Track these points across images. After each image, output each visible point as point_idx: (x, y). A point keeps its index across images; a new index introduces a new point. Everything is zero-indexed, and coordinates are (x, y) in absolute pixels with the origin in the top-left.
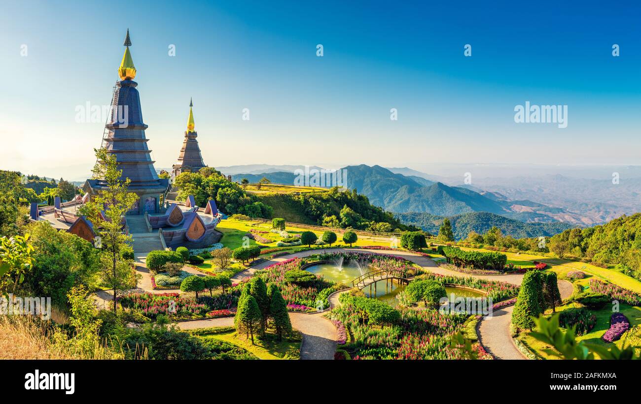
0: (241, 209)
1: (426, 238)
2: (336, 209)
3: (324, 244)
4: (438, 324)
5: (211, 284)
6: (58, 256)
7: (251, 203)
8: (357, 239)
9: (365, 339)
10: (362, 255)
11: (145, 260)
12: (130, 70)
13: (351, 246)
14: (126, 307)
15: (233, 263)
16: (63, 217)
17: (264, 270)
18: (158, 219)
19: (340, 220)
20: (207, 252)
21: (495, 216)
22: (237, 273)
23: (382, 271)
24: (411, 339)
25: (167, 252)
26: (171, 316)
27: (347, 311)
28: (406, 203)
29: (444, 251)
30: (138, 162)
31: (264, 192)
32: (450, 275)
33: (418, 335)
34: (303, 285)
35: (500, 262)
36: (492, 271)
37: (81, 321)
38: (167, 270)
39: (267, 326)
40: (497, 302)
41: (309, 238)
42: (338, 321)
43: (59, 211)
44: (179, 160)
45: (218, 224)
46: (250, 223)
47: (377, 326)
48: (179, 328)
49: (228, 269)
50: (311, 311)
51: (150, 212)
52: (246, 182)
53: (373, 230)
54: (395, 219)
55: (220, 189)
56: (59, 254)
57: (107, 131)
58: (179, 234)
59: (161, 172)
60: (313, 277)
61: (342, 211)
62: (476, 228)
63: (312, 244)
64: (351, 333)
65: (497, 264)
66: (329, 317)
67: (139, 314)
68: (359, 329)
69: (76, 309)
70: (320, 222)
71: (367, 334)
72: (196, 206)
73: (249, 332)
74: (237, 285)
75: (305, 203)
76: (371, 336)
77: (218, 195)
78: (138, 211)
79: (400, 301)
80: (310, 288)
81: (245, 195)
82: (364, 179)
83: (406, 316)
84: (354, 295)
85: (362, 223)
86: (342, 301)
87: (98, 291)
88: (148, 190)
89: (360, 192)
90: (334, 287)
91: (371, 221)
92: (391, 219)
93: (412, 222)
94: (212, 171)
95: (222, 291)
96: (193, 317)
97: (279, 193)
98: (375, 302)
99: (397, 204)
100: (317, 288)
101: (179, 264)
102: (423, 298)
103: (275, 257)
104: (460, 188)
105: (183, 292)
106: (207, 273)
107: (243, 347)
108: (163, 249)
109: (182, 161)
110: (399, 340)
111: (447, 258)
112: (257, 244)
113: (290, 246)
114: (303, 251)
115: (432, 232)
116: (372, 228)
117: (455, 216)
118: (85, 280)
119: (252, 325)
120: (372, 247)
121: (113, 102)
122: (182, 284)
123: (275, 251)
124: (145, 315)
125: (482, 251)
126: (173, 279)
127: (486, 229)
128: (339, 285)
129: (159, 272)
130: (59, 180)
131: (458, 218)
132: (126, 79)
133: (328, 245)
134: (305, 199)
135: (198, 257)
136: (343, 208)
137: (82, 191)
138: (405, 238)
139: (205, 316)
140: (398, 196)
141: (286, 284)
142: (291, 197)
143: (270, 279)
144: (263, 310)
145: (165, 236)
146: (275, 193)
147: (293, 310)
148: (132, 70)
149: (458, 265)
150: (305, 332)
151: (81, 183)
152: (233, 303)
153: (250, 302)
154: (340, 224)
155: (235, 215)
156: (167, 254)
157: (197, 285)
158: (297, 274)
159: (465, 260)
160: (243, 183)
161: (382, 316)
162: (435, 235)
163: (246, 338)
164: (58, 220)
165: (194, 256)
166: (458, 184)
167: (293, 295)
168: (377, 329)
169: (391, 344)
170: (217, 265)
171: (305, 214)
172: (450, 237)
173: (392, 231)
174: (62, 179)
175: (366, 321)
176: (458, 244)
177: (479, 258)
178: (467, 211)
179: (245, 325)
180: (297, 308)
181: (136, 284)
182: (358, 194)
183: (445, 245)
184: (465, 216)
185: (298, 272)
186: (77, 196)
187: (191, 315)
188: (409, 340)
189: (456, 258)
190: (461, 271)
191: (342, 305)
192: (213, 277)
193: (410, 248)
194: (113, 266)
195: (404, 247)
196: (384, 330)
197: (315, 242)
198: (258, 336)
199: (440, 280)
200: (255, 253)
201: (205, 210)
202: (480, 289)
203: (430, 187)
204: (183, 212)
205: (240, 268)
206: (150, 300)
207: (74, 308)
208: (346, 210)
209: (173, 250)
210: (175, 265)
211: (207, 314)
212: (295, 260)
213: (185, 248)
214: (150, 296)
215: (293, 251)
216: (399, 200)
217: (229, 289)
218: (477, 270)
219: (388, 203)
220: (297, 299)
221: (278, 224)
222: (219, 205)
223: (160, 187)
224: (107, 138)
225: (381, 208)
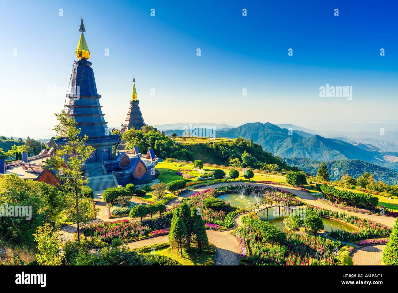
0: (172, 154)
1: (307, 177)
2: (239, 153)
3: (230, 179)
4: (316, 248)
5: (151, 210)
6: (26, 202)
7: (179, 149)
8: (254, 176)
9: (260, 254)
10: (257, 187)
11: (102, 196)
12: (85, 52)
13: (249, 180)
14: (88, 236)
15: (167, 193)
16: (30, 169)
17: (189, 198)
18: (111, 164)
19: (241, 161)
20: (148, 186)
21: (367, 164)
22: (170, 201)
23: (272, 200)
24: (294, 258)
25: (118, 189)
26: (123, 239)
27: (247, 230)
28: (291, 150)
29: (321, 188)
30: (94, 123)
31: (187, 142)
32: (326, 209)
33: (299, 256)
34: (216, 209)
35: (372, 203)
36: (364, 210)
37: (46, 256)
38: (119, 202)
39: (191, 241)
40: (368, 239)
41: (220, 174)
42: (241, 237)
43: (26, 164)
44: (126, 121)
45: (156, 166)
46: (178, 164)
47: (268, 244)
48: (129, 248)
49: (164, 198)
50: (222, 229)
51: (105, 160)
52: (175, 135)
53: (265, 169)
54: (282, 161)
55: (157, 140)
56: (27, 200)
57: (69, 99)
58: (128, 174)
59: (113, 130)
60: (222, 203)
61: (242, 155)
62: (349, 172)
63: (222, 179)
64: (250, 248)
65: (368, 204)
66: (234, 234)
67: (98, 240)
68: (255, 245)
69: (41, 246)
70: (227, 163)
71: (261, 250)
72: (139, 154)
73: (179, 246)
74: (170, 210)
75: (216, 149)
76: (264, 251)
77: (155, 145)
78: (95, 159)
79: (286, 225)
80: (221, 211)
81: (174, 145)
82: (259, 132)
83: (290, 238)
84: (251, 218)
85: (257, 164)
86: (244, 222)
87: (64, 227)
88: (103, 144)
89: (256, 141)
90: (238, 211)
91: (264, 163)
92: (279, 161)
93: (295, 164)
94: (150, 128)
95: (159, 215)
96: (140, 238)
97: (199, 142)
98: (268, 224)
99: (283, 151)
100: (226, 211)
101: (128, 197)
102: (303, 225)
103: (196, 188)
104: (335, 140)
105: (131, 218)
106: (149, 202)
107: (175, 259)
108: (116, 186)
109: (129, 122)
110: (285, 258)
111: (324, 194)
112: (183, 179)
113: (206, 180)
114: (215, 184)
115: (311, 172)
116: (265, 168)
117: (330, 161)
118: (52, 219)
119: (181, 241)
120: (265, 181)
121: (72, 77)
122: (130, 212)
123: (196, 184)
124: (103, 240)
125: (354, 191)
126: (124, 209)
127: (358, 173)
128: (241, 209)
129: (113, 205)
130: (27, 138)
131: (333, 163)
132: (82, 59)
133: (233, 180)
134: (216, 147)
135: (142, 190)
136: (243, 153)
137: (47, 147)
138: (290, 176)
139: (148, 236)
140: (284, 145)
141: (204, 208)
142: (207, 145)
143: (193, 205)
144: (188, 228)
145: (117, 176)
146: (195, 143)
147: (209, 228)
148: (87, 52)
149: (333, 201)
150: (218, 246)
151: (47, 140)
152: (167, 224)
153: (179, 222)
154: (242, 164)
155: (168, 159)
156: (119, 190)
157: (142, 212)
158: (212, 200)
159: (339, 198)
160: (173, 136)
161: (272, 236)
162: (314, 175)
163: (177, 251)
164: (25, 171)
165: (139, 190)
166: (334, 137)
167: (209, 216)
168: (269, 246)
169: (279, 261)
170: (156, 196)
171: (217, 157)
172: (327, 177)
173: (280, 170)
174: (29, 138)
175: (261, 239)
176: (333, 184)
177: (352, 197)
178: (342, 158)
179: (176, 241)
180: (212, 226)
181: (96, 216)
182: (254, 143)
183: (322, 184)
184: (339, 162)
185: (212, 199)
186: (43, 151)
187: (138, 236)
188: (293, 259)
189: (331, 195)
190: (336, 206)
191: (243, 225)
192: (152, 204)
193: (293, 184)
194: (76, 204)
195: (289, 183)
196: (274, 248)
197: (224, 177)
198: (185, 249)
199: (318, 211)
200: (182, 185)
201: (146, 156)
202: (352, 223)
203: (310, 139)
204: (130, 158)
205: (172, 197)
206: (107, 227)
207: (40, 245)
208: (245, 154)
209: (123, 187)
210: (125, 197)
211: (149, 234)
212: (210, 190)
213: (132, 184)
214: (106, 224)
215: (208, 184)
216: (285, 148)
217: (164, 213)
218: (350, 207)
219: (277, 150)
220: (212, 219)
221: (198, 165)
222: (156, 152)
223: (112, 140)
224: (68, 104)
225: (271, 153)
